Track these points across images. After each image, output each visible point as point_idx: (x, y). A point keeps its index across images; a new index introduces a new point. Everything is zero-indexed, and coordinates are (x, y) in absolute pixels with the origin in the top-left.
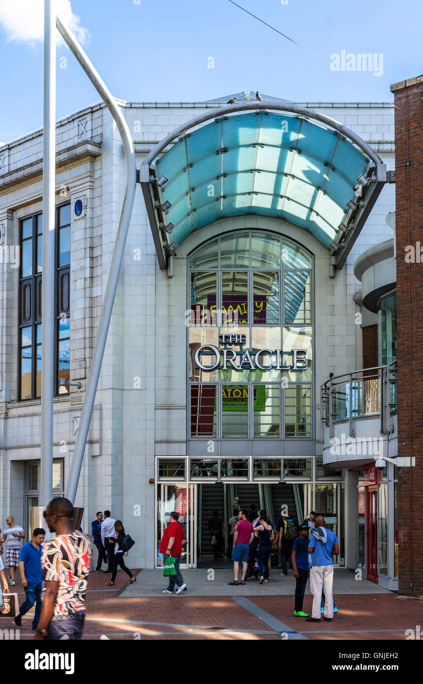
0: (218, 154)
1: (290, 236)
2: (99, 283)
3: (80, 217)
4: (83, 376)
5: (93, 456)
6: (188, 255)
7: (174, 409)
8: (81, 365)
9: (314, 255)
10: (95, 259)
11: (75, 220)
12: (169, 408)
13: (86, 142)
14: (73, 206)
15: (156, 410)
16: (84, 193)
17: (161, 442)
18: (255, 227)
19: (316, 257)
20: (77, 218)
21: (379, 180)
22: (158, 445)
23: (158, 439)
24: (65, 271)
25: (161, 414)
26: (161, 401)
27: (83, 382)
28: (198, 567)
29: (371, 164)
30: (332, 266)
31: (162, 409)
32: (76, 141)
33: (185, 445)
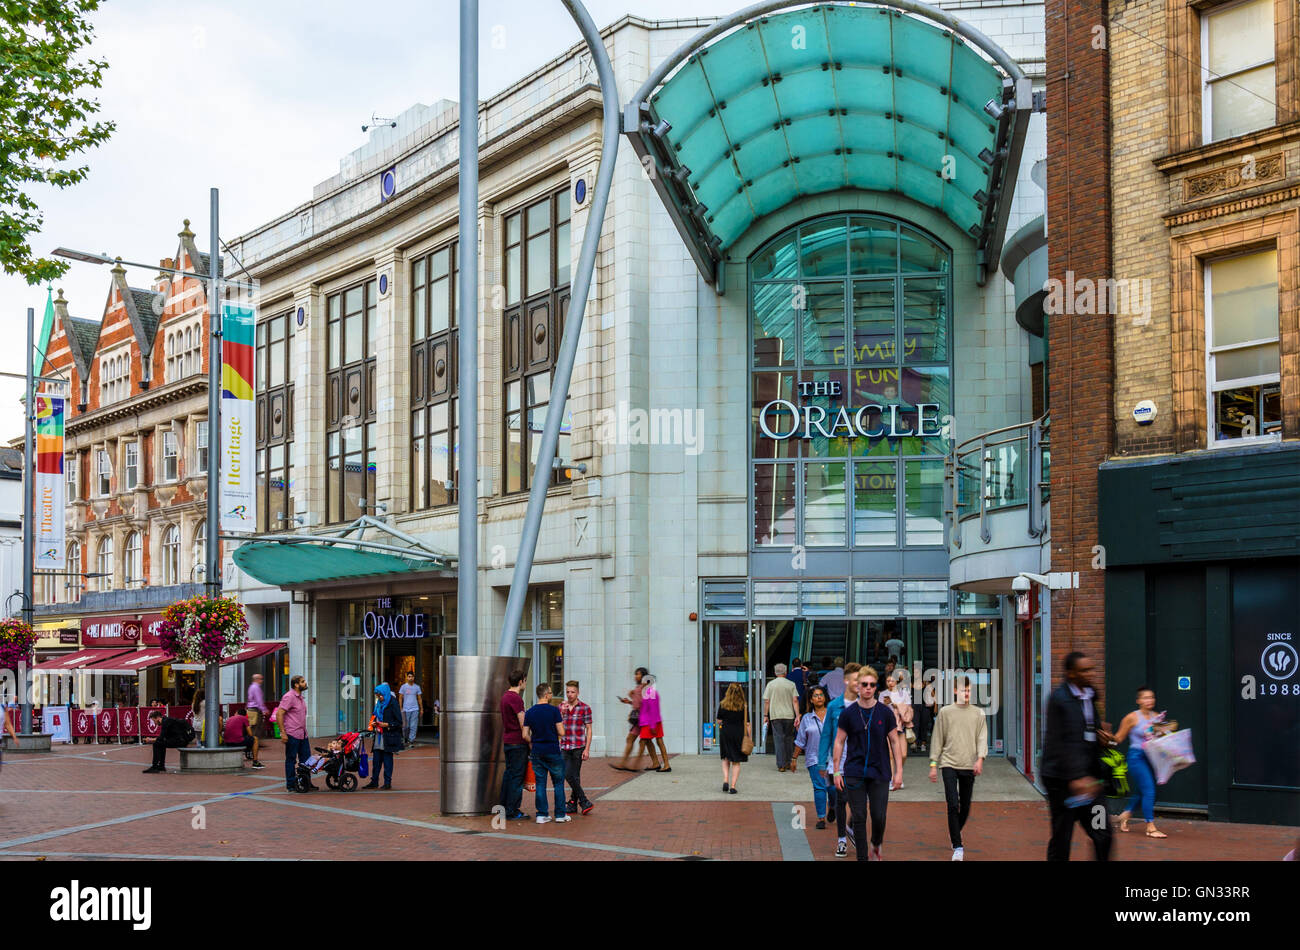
0: (766, 84)
1: (912, 220)
2: (611, 308)
3: (583, 206)
4: (588, 455)
5: (604, 579)
6: (749, 257)
7: (727, 502)
8: (585, 437)
9: (952, 250)
10: (604, 271)
11: (577, 212)
12: (720, 501)
13: (589, 87)
14: (573, 190)
15: (701, 506)
16: (589, 167)
17: (708, 555)
18: (855, 208)
19: (955, 252)
20: (578, 207)
21: (1018, 108)
22: (703, 560)
23: (703, 550)
24: (565, 293)
25: (709, 511)
26: (708, 490)
27: (588, 463)
28: (767, 753)
29: (1008, 83)
30: (979, 268)
31: (709, 503)
32: (578, 86)
33: (745, 559)
